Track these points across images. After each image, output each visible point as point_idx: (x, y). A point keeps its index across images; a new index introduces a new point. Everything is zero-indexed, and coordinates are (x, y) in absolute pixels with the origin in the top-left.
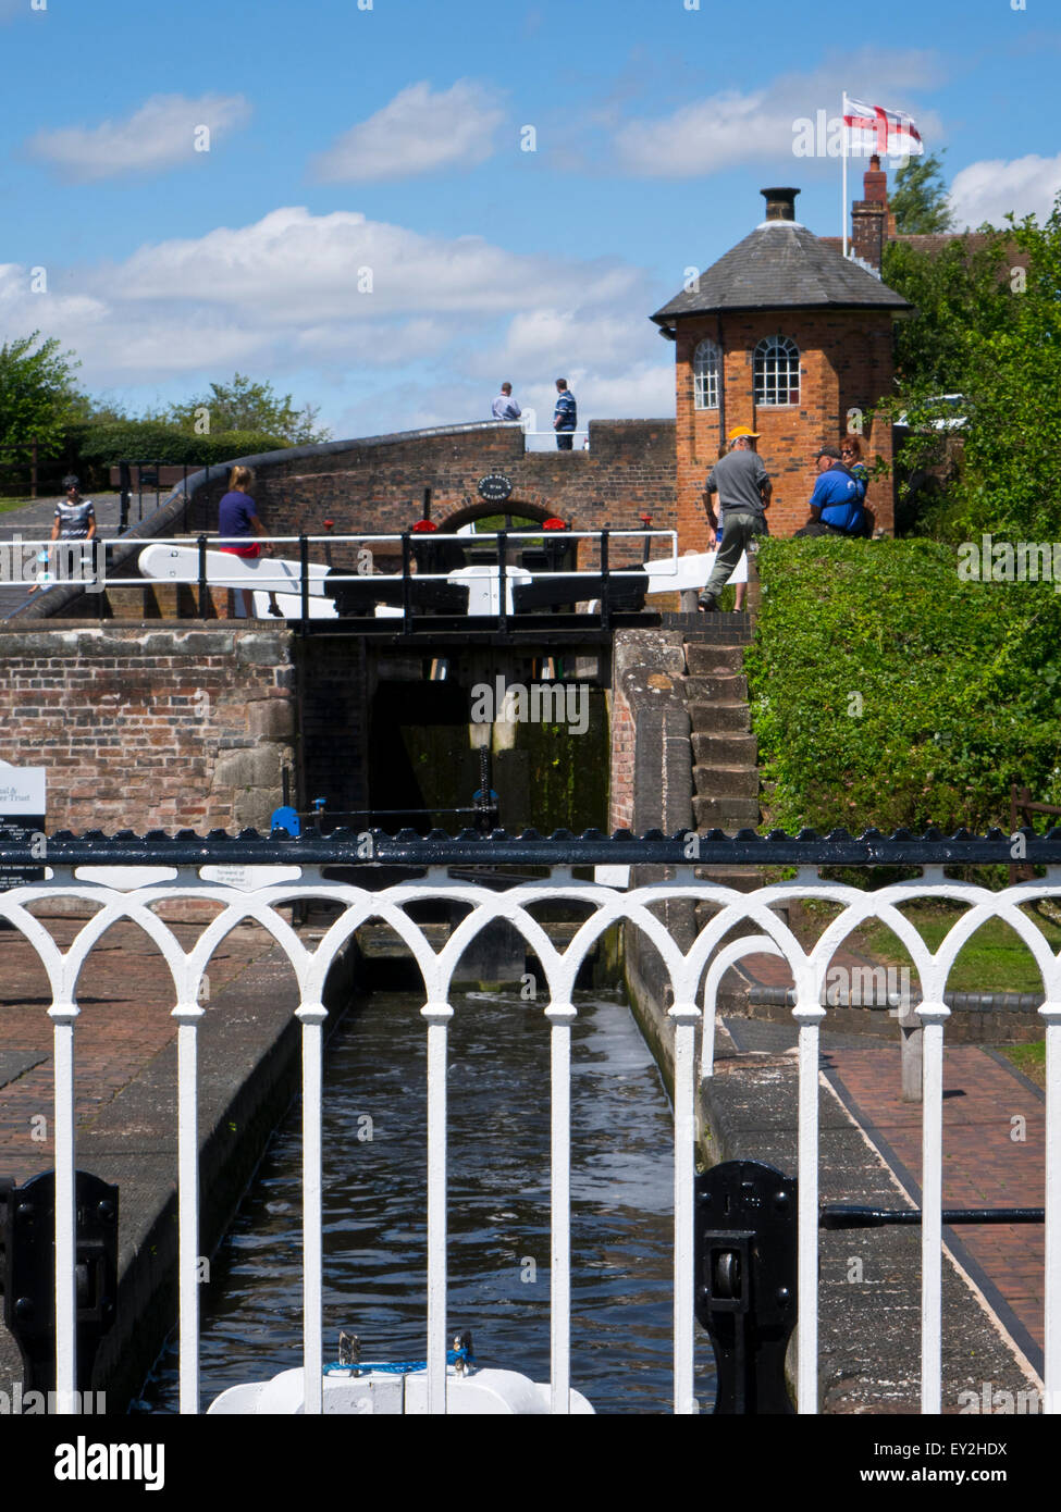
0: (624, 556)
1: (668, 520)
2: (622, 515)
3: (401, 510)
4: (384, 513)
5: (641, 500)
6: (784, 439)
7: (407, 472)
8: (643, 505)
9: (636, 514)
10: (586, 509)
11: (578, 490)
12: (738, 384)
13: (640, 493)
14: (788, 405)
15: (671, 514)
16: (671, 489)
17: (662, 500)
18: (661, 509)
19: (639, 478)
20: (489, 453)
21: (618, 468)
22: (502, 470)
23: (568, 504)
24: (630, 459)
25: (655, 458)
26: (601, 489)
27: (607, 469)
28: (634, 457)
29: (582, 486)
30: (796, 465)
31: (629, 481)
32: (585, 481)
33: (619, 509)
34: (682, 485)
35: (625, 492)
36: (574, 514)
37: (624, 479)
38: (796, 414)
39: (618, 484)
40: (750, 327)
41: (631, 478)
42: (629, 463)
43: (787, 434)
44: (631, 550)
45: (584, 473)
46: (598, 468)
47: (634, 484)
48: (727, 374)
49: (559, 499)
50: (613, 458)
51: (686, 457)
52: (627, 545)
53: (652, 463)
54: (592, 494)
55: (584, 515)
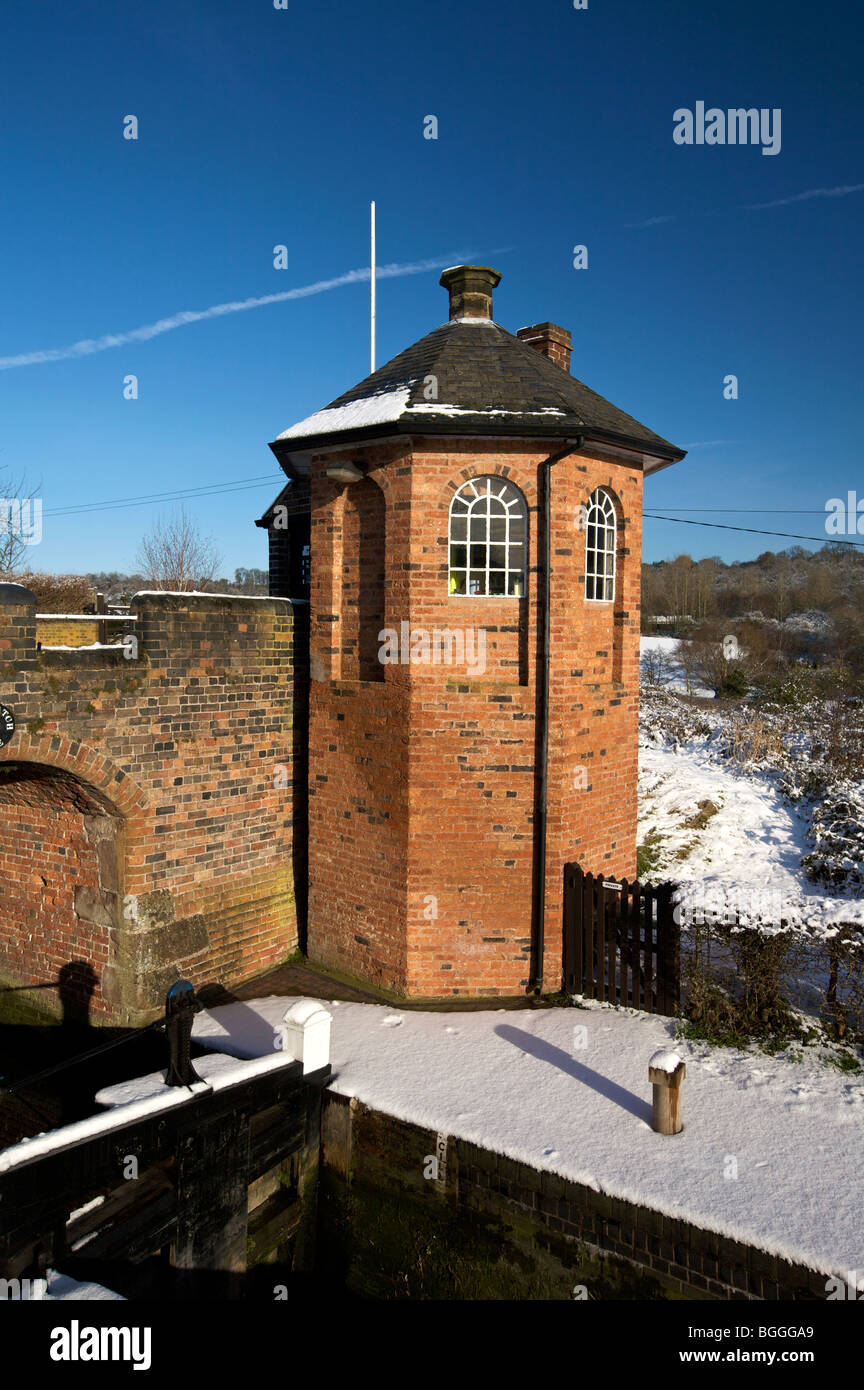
1: (259, 763)
2: (200, 762)
5: (226, 734)
6: (599, 653)
8: (229, 742)
9: (219, 759)
10: (145, 758)
11: (132, 723)
12: (569, 561)
13: (223, 724)
14: (605, 601)
15: (262, 754)
16: (263, 712)
17: (252, 731)
18: (250, 747)
19: (222, 698)
21: (195, 681)
23: (117, 752)
24: (211, 665)
25: (244, 663)
26: (168, 719)
27: (177, 682)
28: (217, 663)
29: (139, 715)
30: (619, 695)
31: (209, 703)
32: (145, 707)
33: (195, 752)
34: (425, 727)
35: (203, 723)
36: (127, 768)
37: (203, 699)
38: (609, 615)
39: (194, 709)
40: (584, 469)
41: (212, 699)
42: (209, 671)
43: (600, 646)
44: (210, 821)
45: (143, 693)
46: (165, 683)
47: (215, 707)
48: (555, 543)
49: (101, 744)
50: (187, 664)
51: (435, 677)
52: (204, 813)
53: (240, 671)
54: (155, 729)
55: (143, 768)
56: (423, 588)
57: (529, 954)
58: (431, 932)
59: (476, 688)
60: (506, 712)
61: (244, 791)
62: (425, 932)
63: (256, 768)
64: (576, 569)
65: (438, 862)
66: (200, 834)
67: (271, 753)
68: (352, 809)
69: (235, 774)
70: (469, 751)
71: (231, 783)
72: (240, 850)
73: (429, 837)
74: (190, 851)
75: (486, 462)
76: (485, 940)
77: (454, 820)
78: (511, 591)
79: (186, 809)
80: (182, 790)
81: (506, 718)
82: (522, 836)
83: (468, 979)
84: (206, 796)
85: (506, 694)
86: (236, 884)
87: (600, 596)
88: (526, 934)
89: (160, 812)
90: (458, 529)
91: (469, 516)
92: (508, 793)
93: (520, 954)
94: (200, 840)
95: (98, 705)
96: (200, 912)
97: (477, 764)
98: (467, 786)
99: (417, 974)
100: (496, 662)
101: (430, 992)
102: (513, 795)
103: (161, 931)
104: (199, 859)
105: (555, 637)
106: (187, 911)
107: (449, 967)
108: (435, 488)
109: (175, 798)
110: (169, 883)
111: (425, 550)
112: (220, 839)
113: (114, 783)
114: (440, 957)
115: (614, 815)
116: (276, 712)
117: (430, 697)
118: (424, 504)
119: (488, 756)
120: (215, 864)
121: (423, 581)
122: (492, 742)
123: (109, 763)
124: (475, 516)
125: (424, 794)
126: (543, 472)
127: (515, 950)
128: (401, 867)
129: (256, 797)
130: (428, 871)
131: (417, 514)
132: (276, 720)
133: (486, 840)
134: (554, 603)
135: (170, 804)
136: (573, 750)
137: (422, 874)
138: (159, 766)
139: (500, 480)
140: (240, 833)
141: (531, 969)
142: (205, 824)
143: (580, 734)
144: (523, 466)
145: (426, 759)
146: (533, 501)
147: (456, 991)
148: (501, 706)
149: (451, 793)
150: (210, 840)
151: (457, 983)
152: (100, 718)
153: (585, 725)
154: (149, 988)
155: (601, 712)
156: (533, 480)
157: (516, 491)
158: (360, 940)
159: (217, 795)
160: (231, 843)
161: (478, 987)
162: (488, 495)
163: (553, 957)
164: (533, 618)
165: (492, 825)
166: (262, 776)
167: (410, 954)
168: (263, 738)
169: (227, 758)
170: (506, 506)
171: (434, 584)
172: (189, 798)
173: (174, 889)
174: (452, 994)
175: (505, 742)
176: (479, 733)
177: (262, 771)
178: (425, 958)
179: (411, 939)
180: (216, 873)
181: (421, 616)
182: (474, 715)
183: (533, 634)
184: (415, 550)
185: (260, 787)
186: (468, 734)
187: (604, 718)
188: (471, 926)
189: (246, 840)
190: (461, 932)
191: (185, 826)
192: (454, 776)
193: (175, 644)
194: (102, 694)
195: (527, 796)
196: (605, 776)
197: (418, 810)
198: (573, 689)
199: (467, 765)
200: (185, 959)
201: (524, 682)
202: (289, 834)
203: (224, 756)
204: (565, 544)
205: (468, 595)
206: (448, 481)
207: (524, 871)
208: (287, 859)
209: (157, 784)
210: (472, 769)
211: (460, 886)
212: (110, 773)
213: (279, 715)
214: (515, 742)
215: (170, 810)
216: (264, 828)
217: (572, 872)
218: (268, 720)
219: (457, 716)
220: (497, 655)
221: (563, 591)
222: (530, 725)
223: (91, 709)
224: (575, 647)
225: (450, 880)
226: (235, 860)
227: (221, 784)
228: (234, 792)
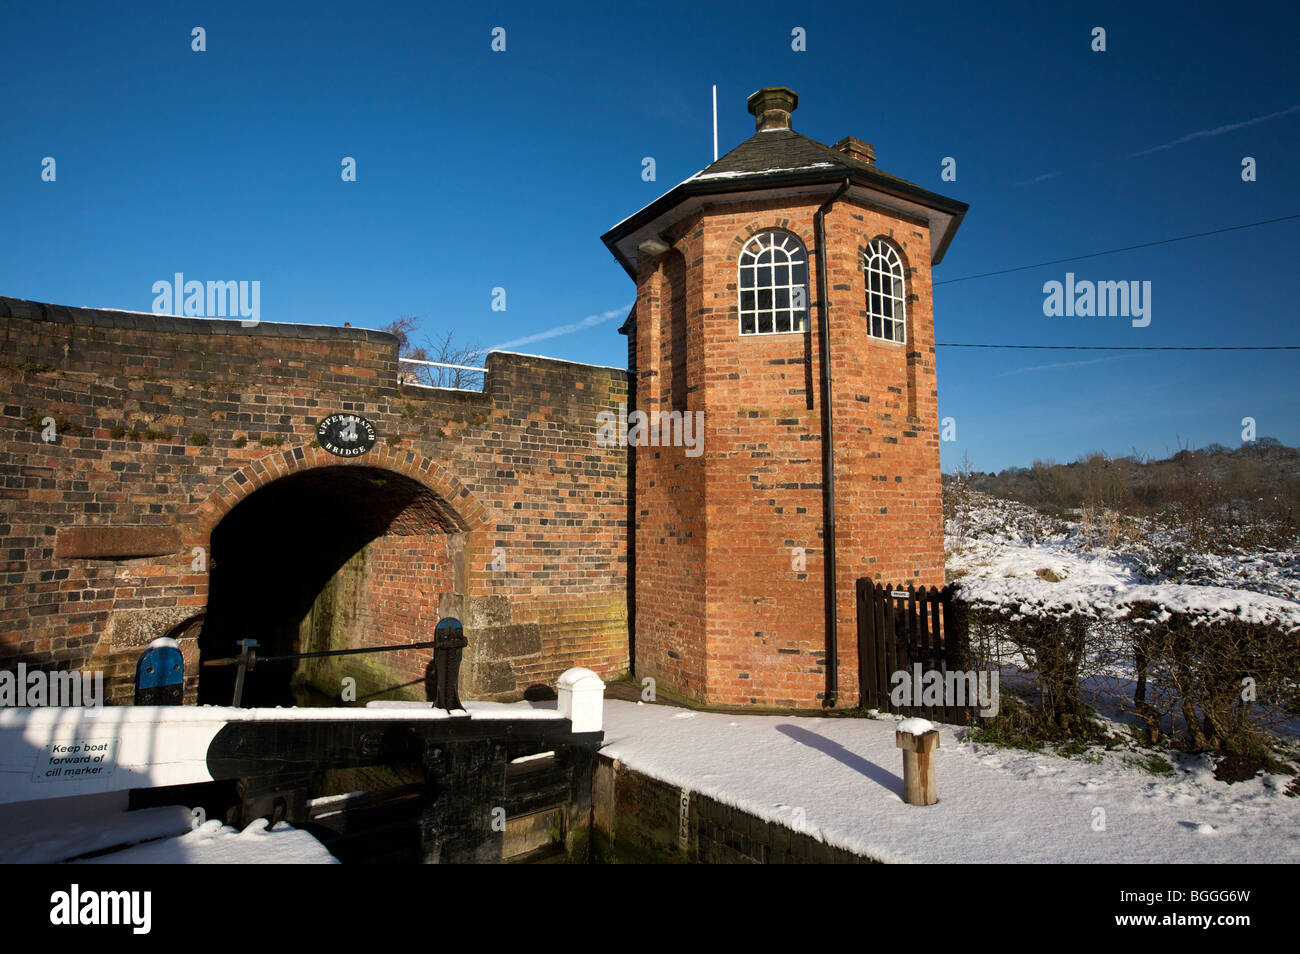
0: (538, 553)
1: (594, 502)
2: (538, 492)
3: (159, 459)
4: (117, 466)
5: (563, 472)
6: (891, 389)
7: (178, 389)
8: (566, 479)
9: (556, 492)
10: (488, 481)
11: (477, 450)
12: (848, 296)
13: (561, 463)
14: (895, 342)
15: (598, 494)
16: (599, 459)
17: (587, 473)
18: (586, 486)
19: (560, 442)
20: (341, 378)
21: (535, 424)
22: (361, 407)
23: (463, 472)
24: (551, 412)
25: (580, 415)
26: (510, 452)
27: (519, 423)
28: (556, 411)
29: (484, 445)
30: (914, 428)
31: (547, 444)
32: (488, 439)
33: (533, 483)
34: (719, 449)
35: (541, 460)
36: (472, 487)
37: (541, 440)
38: (902, 356)
39: (534, 447)
40: (860, 218)
41: (550, 440)
42: (548, 417)
43: (894, 383)
44: (547, 544)
45: (488, 427)
46: (507, 421)
47: (554, 449)
48: (831, 280)
49: (449, 464)
50: (528, 409)
51: (728, 405)
52: (542, 537)
53: (577, 421)
54: (498, 459)
55: (485, 491)
56: (715, 328)
57: (824, 668)
58: (728, 641)
59: (765, 414)
60: (793, 434)
61: (579, 523)
62: (723, 641)
63: (592, 506)
64: (855, 303)
65: (734, 575)
66: (537, 554)
67: (606, 495)
68: (665, 534)
69: (571, 507)
70: (760, 470)
71: (567, 515)
72: (574, 574)
73: (725, 551)
74: (528, 567)
75: (767, 218)
76: (780, 651)
77: (748, 535)
78: (796, 327)
79: (524, 530)
80: (521, 513)
81: (794, 439)
82: (813, 551)
83: (765, 689)
84: (544, 522)
85: (793, 418)
86: (571, 604)
87: (889, 335)
88: (821, 647)
89: (499, 528)
90: (747, 278)
91: (756, 266)
92: (798, 509)
93: (815, 667)
94: (535, 559)
95: (447, 432)
96: (535, 622)
97: (768, 482)
98: (760, 502)
99: (716, 682)
100: (784, 392)
101: (730, 701)
102: (804, 511)
103: (497, 630)
104: (535, 575)
105: (837, 363)
106: (523, 619)
107: (746, 676)
108: (724, 243)
109: (513, 519)
110: (508, 591)
111: (716, 296)
112: (556, 561)
113: (459, 498)
114: (738, 666)
115: (915, 544)
116: (611, 460)
117: (724, 423)
118: (714, 258)
119: (778, 475)
120: (551, 583)
121: (715, 322)
122: (781, 462)
123: (455, 480)
124: (761, 265)
125: (719, 511)
126: (818, 221)
127: (810, 662)
128: (701, 580)
129: (591, 531)
130: (725, 583)
131: (709, 267)
132: (611, 467)
133: (779, 554)
134: (834, 333)
135: (510, 523)
136: (862, 470)
137: (719, 585)
138: (499, 490)
139: (782, 232)
140: (575, 559)
141: (827, 683)
142: (541, 545)
143: (869, 456)
144: (799, 218)
145: (721, 479)
146: (811, 246)
147: (754, 701)
148: (789, 429)
149: (745, 509)
150: (546, 560)
151: (754, 693)
152: (448, 442)
153: (874, 448)
154: (482, 675)
155: (894, 441)
156: (810, 228)
157: (796, 240)
158: (672, 654)
159: (554, 523)
160: (566, 567)
161: (774, 698)
162: (772, 248)
163: (849, 672)
164: (815, 347)
165: (784, 540)
166: (597, 513)
167: (709, 661)
168: (598, 481)
169: (564, 493)
170: (789, 255)
171: (724, 324)
172: (527, 521)
173: (512, 598)
174: (749, 703)
175: (794, 462)
176: (769, 454)
177: (597, 509)
178: (723, 666)
179: (710, 646)
180: (553, 590)
181: (715, 352)
182: (764, 437)
183: (816, 362)
184: (708, 296)
185: (595, 523)
186: (759, 455)
187: (898, 448)
188: (766, 637)
189: (581, 567)
190: (757, 643)
191: (523, 544)
192: (747, 494)
193: (518, 391)
194: (451, 423)
195: (816, 512)
196: (902, 503)
197: (714, 525)
198: (859, 413)
199: (759, 484)
200: (517, 658)
201: (810, 406)
202: (624, 567)
203: (561, 490)
204: (842, 280)
205: (757, 333)
206: (734, 237)
207: (816, 584)
208: (621, 589)
209: (498, 505)
210: (763, 487)
211: (755, 598)
212: (456, 488)
213: (613, 463)
214: (803, 461)
215: (510, 528)
216: (598, 559)
217: (865, 588)
218: (603, 466)
219: (748, 439)
220: (786, 385)
221: (842, 322)
222: (817, 445)
223: (441, 434)
224: (858, 374)
225: (745, 591)
226: (570, 583)
227: (557, 514)
228: (570, 523)
